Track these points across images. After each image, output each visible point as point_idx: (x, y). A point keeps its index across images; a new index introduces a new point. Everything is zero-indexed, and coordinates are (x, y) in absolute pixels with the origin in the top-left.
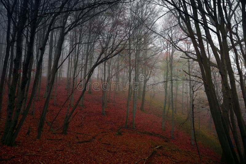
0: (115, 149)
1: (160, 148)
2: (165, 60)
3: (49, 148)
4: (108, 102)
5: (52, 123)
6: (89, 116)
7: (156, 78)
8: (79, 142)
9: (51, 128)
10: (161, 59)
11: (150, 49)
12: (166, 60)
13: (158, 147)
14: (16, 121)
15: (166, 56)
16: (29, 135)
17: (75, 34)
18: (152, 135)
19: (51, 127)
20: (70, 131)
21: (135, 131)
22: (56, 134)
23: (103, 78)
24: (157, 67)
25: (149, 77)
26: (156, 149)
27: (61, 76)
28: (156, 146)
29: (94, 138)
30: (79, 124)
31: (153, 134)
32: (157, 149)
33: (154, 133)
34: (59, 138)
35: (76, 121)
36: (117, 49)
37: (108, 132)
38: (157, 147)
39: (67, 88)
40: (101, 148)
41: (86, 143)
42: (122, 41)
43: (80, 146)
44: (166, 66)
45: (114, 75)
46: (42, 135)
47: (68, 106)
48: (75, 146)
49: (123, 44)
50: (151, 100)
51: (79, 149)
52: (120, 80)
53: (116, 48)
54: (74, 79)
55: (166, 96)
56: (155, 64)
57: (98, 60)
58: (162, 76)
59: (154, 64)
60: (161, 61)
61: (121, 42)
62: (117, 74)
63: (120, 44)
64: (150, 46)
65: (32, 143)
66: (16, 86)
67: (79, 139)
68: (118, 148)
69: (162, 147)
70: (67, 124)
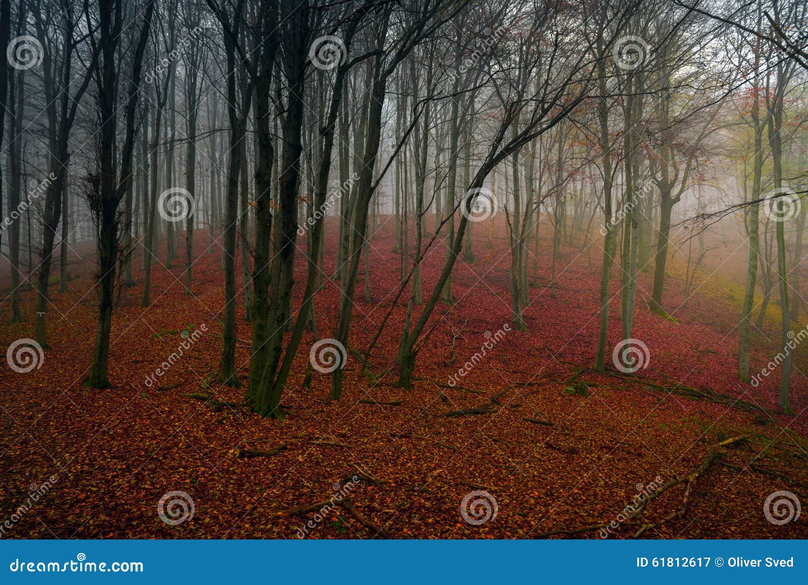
0: (572, 439)
1: (736, 444)
2: (749, 117)
3: (369, 428)
4: (531, 285)
5: (367, 356)
6: (474, 333)
7: (709, 192)
8: (452, 414)
9: (366, 370)
10: (730, 118)
11: (681, 84)
12: (750, 119)
13: (730, 440)
14: (278, 350)
15: (751, 101)
16: (309, 387)
17: (413, 69)
18: (701, 397)
19: (364, 366)
20: (420, 379)
21: (636, 382)
22: (383, 388)
23: (511, 208)
24: (715, 148)
25: (681, 192)
26: (723, 446)
27: (378, 210)
28: (722, 438)
29: (495, 401)
30: (446, 358)
31: (706, 395)
32: (727, 446)
33: (709, 393)
34: (393, 399)
35: (435, 347)
36: (558, 102)
37: (539, 385)
38: (726, 442)
39: (398, 246)
40: (525, 435)
41: (472, 418)
42: (576, 69)
43: (458, 425)
44: (752, 141)
45: (549, 194)
46: (343, 389)
47: (410, 303)
48: (444, 425)
49: (581, 80)
50: (690, 274)
51: (455, 434)
52: (570, 210)
53: (556, 98)
54: (420, 216)
55: (754, 258)
56: (705, 141)
57: (495, 148)
58: (731, 180)
59: (700, 139)
60: (727, 126)
61: (572, 74)
62: (558, 190)
63: (570, 79)
64: (684, 71)
65: (323, 411)
66: (267, 250)
67: (450, 405)
68: (581, 438)
69: (744, 441)
70: (410, 359)
